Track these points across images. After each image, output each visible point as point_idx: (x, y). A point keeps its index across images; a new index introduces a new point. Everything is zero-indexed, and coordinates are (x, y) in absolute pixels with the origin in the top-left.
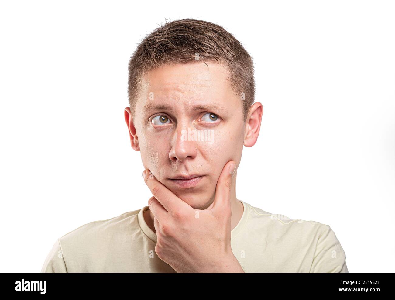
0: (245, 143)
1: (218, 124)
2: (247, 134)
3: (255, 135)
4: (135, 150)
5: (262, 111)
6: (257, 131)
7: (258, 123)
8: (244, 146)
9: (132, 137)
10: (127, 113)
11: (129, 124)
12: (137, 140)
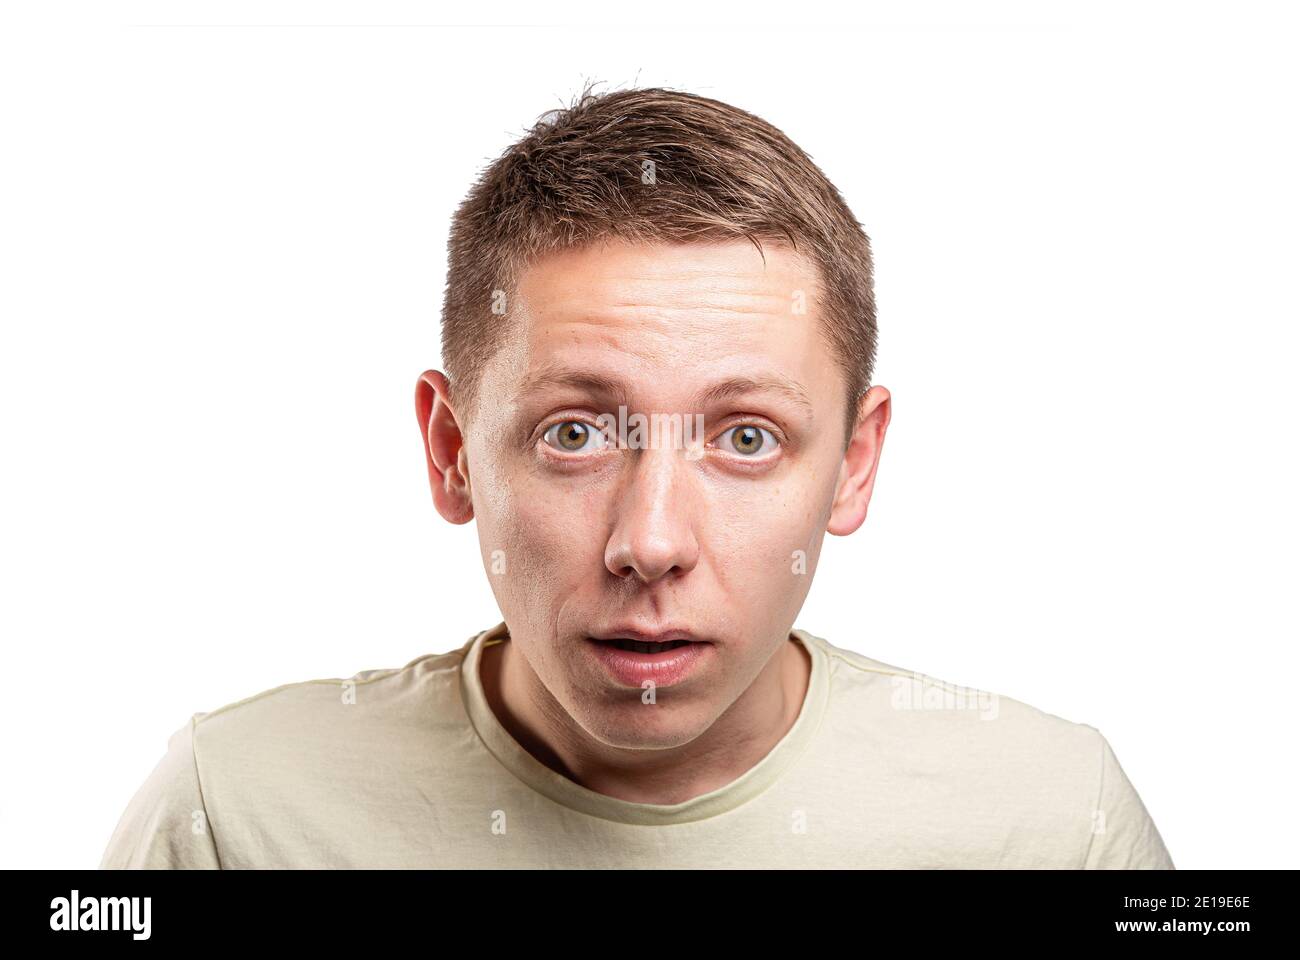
0: (833, 523)
1: (775, 463)
3: (862, 496)
6: (865, 485)
7: (872, 457)
8: (827, 533)
9: (436, 474)
10: (425, 394)
11: (427, 428)
12: (459, 487)
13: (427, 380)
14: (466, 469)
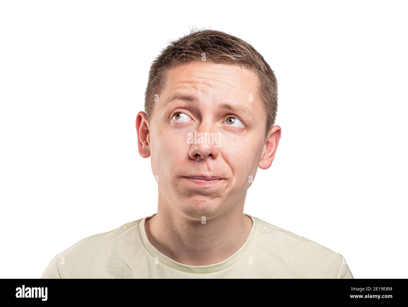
0: (260, 164)
1: (242, 130)
2: (264, 155)
3: (270, 159)
4: (143, 157)
5: (280, 136)
6: (272, 156)
7: (274, 147)
8: (258, 167)
9: (140, 144)
10: (139, 118)
11: (139, 131)
12: (147, 146)
13: (140, 114)
14: (149, 140)
